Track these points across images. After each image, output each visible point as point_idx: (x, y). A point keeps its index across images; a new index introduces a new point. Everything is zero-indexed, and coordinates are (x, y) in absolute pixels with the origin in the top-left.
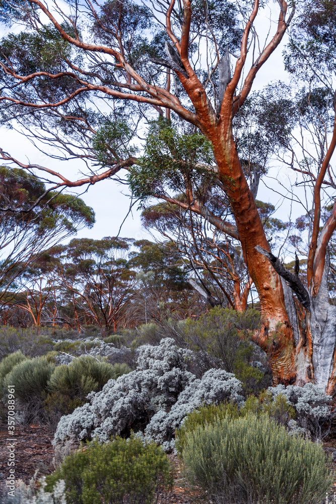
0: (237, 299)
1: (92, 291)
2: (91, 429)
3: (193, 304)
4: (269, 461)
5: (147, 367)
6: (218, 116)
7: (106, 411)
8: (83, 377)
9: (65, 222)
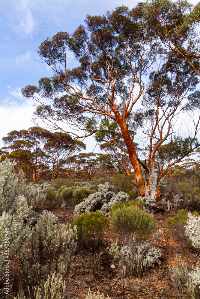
0: (128, 171)
1: (85, 168)
2: (85, 209)
3: (114, 172)
4: (137, 220)
5: (101, 191)
6: (122, 118)
7: (89, 204)
8: (83, 194)
9: (78, 148)
